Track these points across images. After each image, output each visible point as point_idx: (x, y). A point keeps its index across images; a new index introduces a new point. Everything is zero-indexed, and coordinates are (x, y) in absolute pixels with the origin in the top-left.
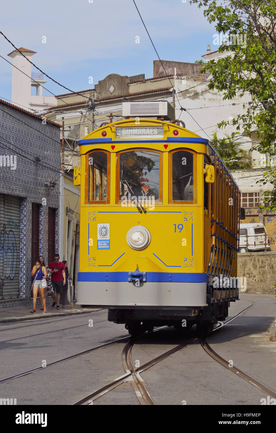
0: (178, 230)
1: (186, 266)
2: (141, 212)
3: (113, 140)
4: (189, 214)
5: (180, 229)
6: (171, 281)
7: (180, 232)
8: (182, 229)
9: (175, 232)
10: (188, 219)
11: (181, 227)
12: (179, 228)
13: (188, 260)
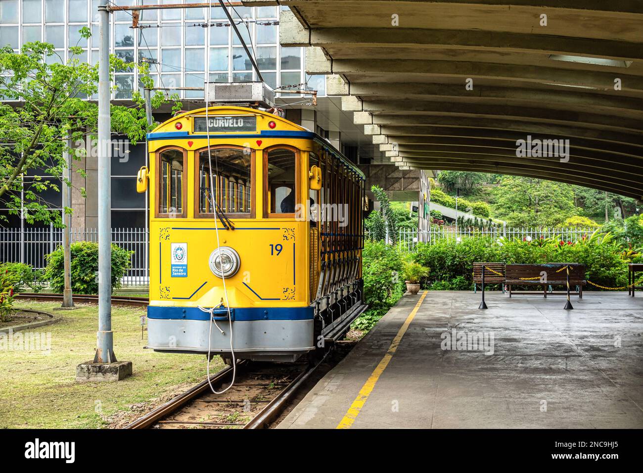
0: (275, 252)
1: (286, 298)
2: (228, 229)
3: (191, 134)
4: (290, 232)
5: (278, 251)
6: (267, 319)
7: (278, 255)
8: (280, 250)
9: (272, 254)
10: (289, 237)
11: (279, 248)
12: (277, 249)
13: (289, 291)
